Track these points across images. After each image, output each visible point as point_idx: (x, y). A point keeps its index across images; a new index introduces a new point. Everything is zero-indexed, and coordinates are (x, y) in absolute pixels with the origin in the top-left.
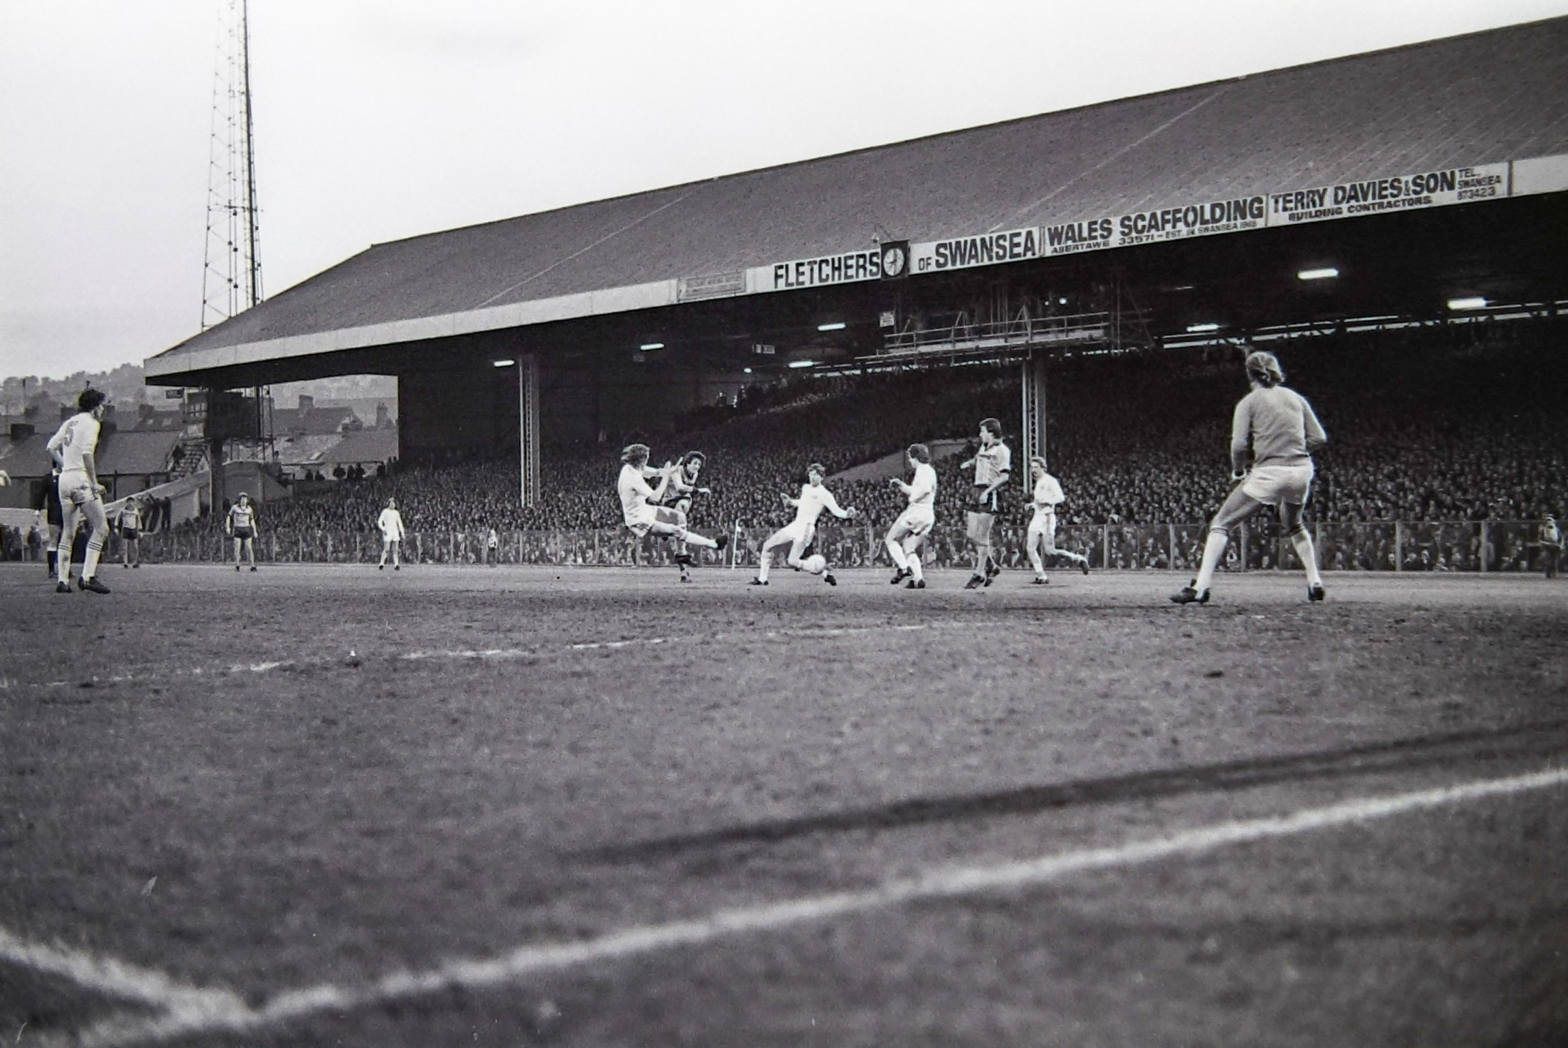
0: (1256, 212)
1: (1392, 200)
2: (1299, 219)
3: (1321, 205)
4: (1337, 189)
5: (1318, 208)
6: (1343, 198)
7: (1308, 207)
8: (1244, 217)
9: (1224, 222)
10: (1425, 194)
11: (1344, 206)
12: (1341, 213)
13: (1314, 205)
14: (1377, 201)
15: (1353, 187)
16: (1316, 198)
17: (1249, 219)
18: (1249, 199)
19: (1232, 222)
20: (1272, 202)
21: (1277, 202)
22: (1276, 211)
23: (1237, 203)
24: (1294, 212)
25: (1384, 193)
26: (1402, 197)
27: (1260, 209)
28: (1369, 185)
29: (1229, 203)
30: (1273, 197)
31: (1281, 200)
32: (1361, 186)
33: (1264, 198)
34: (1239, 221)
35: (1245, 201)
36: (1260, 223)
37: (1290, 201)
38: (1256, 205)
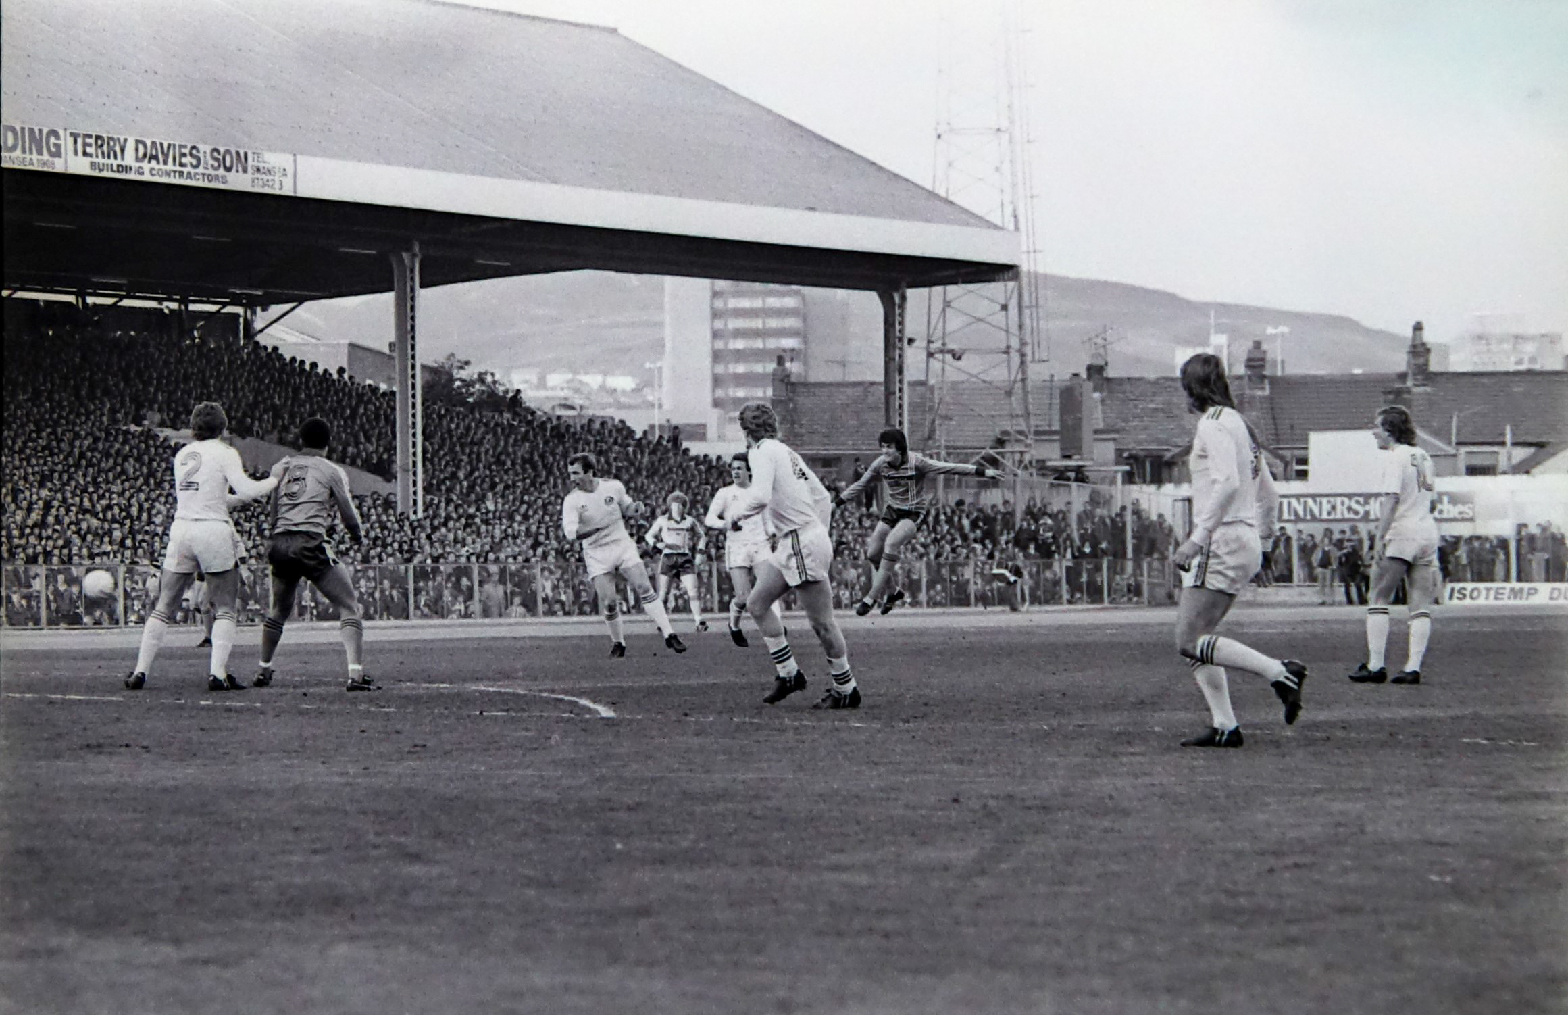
0: (53, 149)
1: (193, 171)
2: (101, 170)
3: (123, 159)
4: (138, 142)
5: (119, 161)
6: (145, 155)
7: (109, 157)
8: (40, 153)
9: (18, 153)
10: (221, 171)
11: (146, 166)
12: (142, 173)
13: (116, 158)
14: (178, 168)
15: (154, 143)
16: (117, 149)
17: (46, 157)
18: (45, 131)
19: (28, 156)
20: (70, 140)
21: (75, 142)
22: (76, 153)
23: (31, 131)
24: (94, 159)
25: (184, 160)
26: (201, 170)
27: (58, 146)
28: (169, 146)
29: (23, 129)
30: (71, 134)
31: (80, 141)
32: (162, 144)
33: (61, 133)
34: (35, 157)
35: (40, 131)
36: (59, 166)
37: (90, 145)
38: (53, 140)
